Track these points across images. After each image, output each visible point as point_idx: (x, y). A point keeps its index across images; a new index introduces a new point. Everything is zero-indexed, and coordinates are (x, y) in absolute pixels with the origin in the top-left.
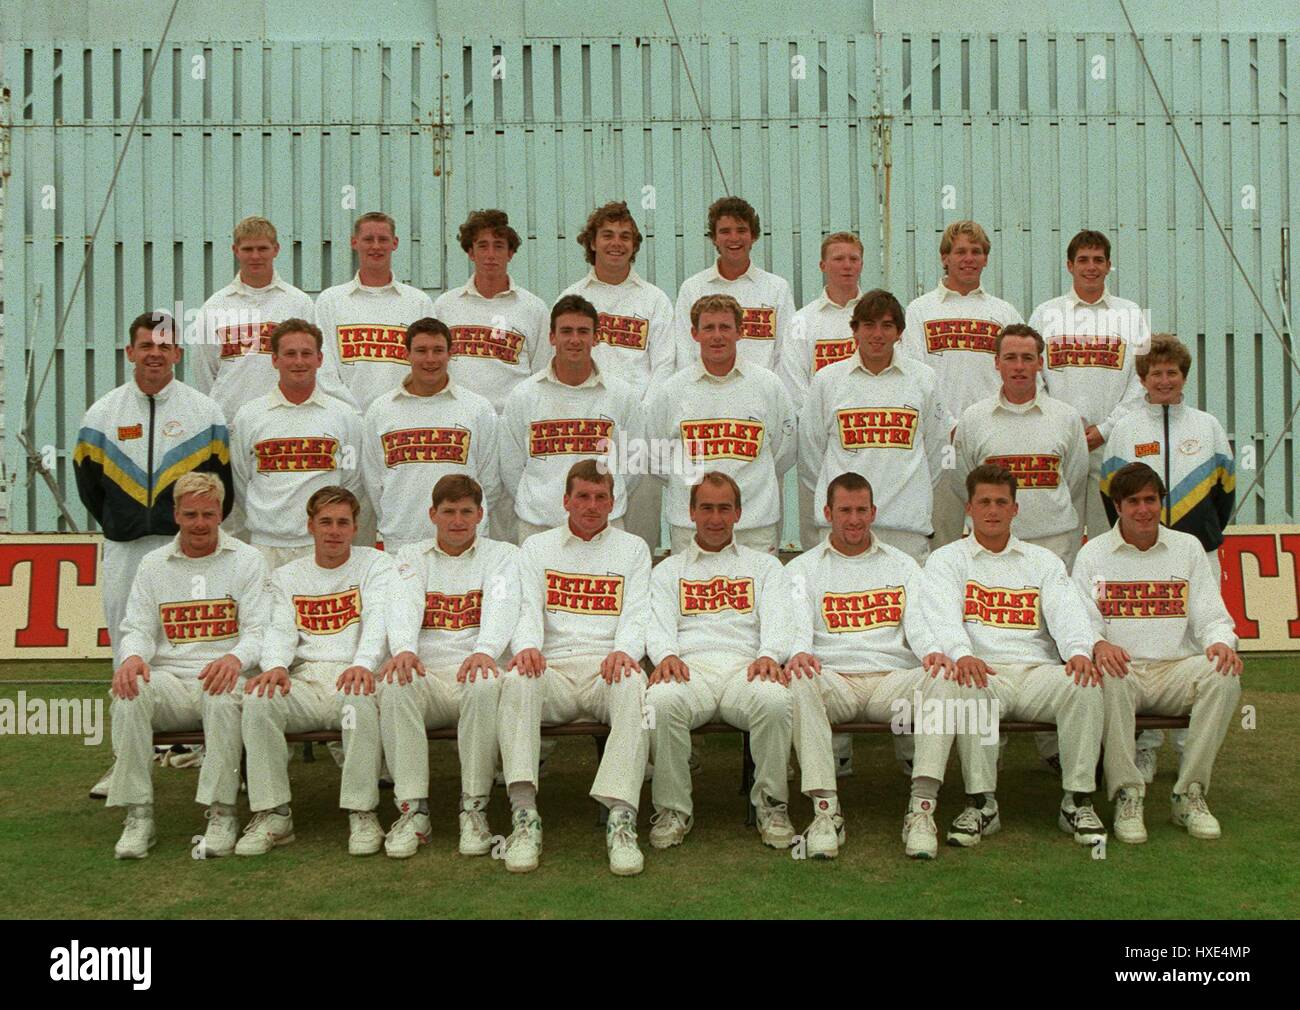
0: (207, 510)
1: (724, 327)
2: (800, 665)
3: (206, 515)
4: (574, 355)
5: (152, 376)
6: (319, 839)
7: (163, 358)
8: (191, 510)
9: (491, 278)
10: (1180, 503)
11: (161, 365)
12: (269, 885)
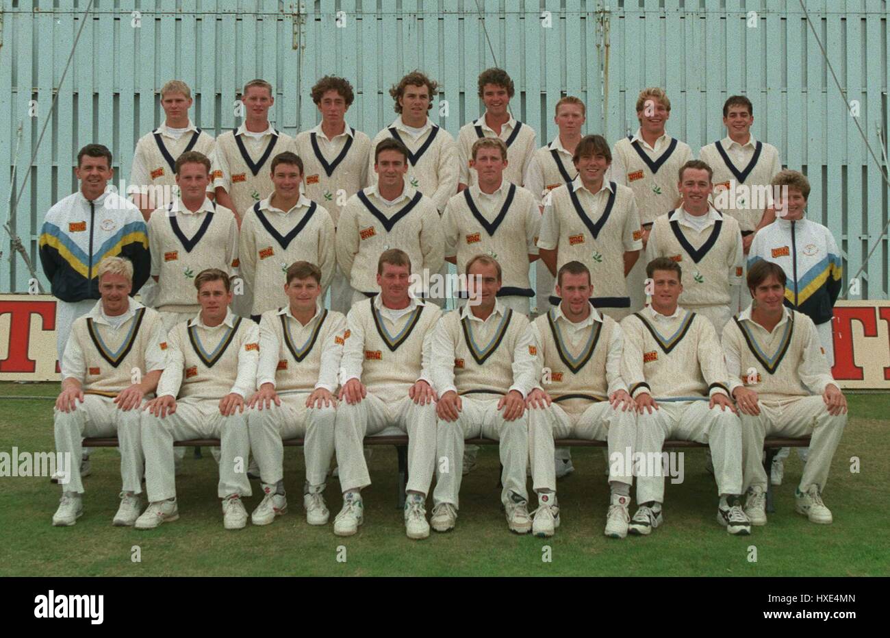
0: (120, 284)
1: (493, 158)
2: (536, 399)
3: (119, 287)
4: (390, 181)
5: (92, 188)
6: (203, 514)
7: (100, 176)
8: (108, 283)
9: (333, 124)
10: (804, 290)
11: (99, 181)
12: (167, 547)
